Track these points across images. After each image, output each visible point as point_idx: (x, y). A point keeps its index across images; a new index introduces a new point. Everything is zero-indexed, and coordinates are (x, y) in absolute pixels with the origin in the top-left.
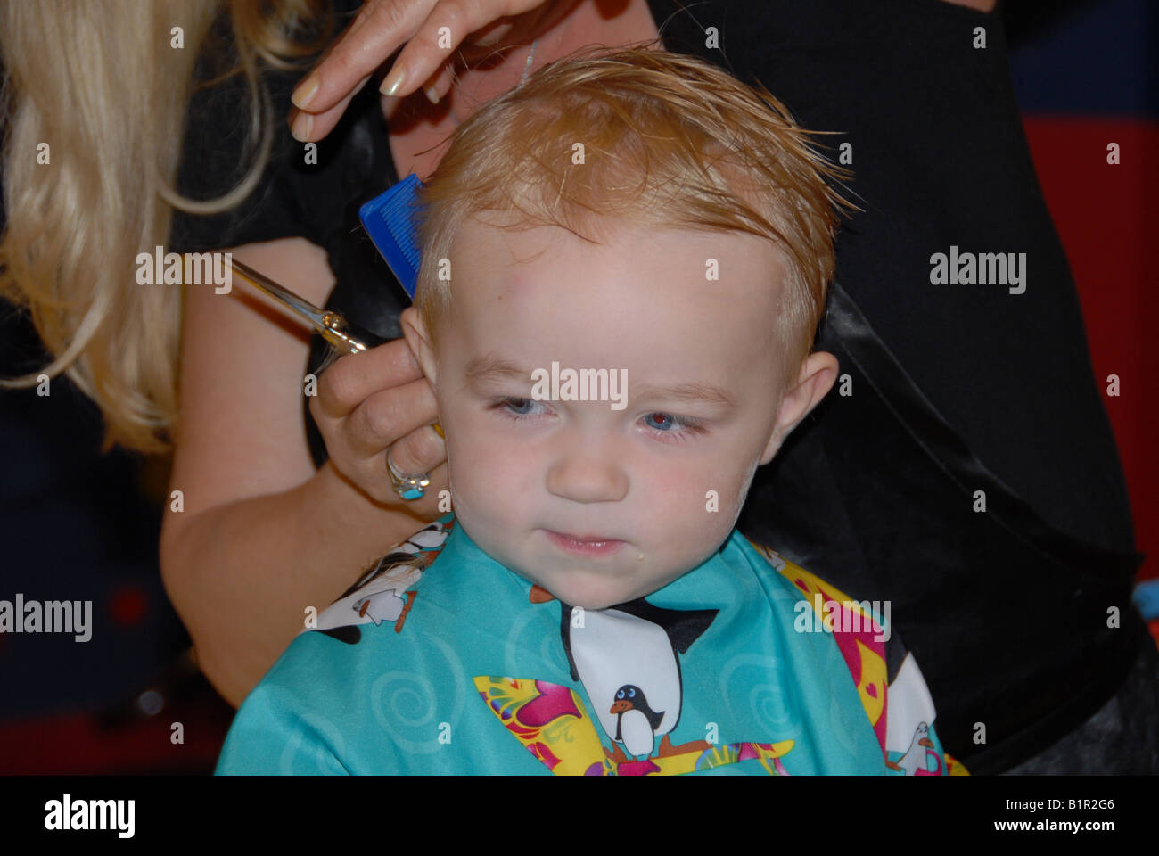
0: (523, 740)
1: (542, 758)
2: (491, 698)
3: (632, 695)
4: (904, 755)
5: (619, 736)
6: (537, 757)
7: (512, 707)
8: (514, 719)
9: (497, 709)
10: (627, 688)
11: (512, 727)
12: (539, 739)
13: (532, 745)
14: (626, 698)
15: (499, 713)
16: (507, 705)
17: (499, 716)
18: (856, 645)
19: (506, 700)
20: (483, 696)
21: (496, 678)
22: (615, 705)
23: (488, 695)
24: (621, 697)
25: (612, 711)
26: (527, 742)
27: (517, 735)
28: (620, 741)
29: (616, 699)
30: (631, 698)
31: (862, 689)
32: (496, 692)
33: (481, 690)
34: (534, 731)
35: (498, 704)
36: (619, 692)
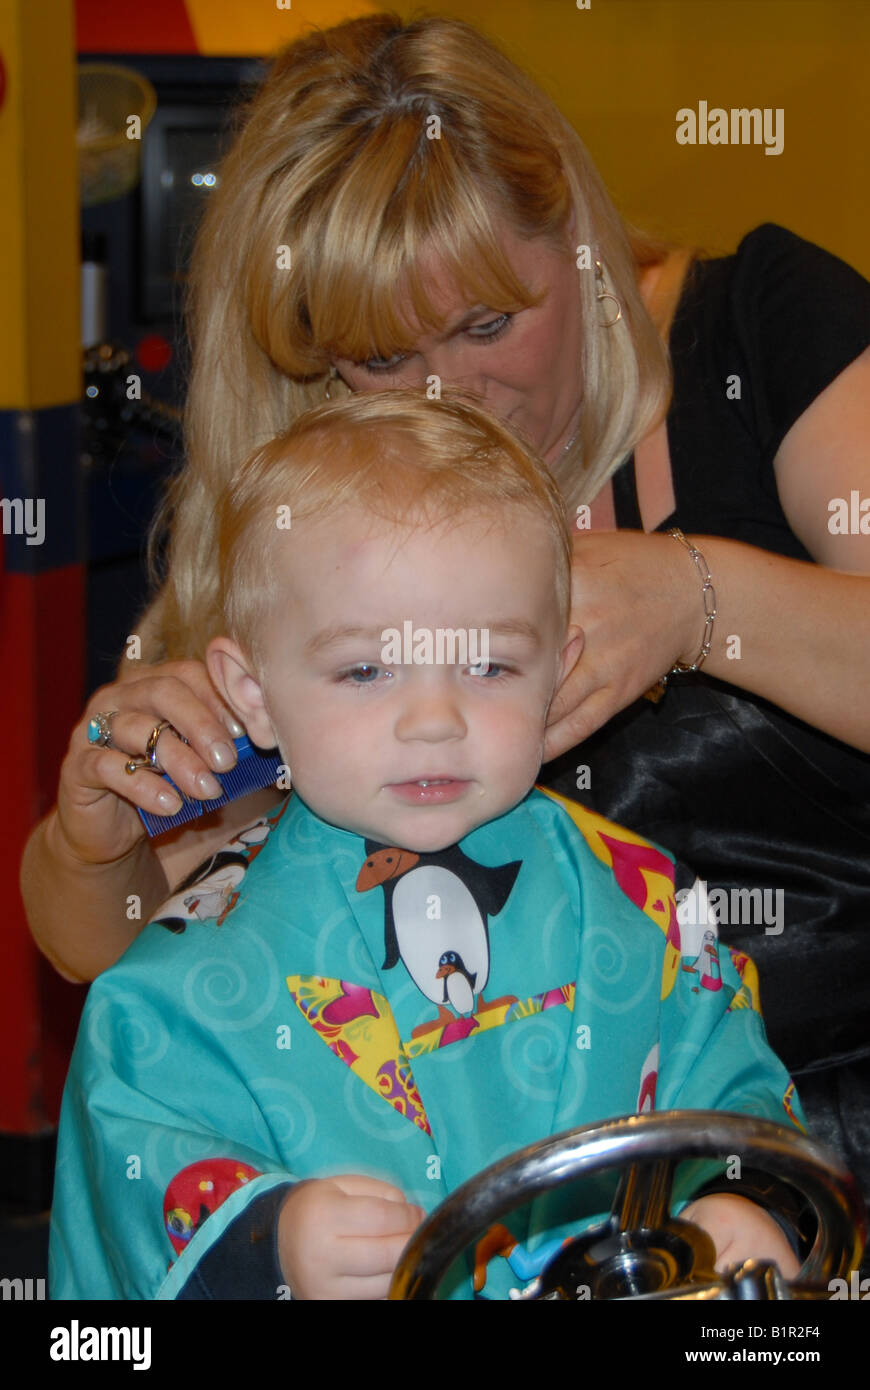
0: (326, 1039)
1: (342, 1056)
2: (300, 999)
3: (453, 960)
4: (697, 958)
5: (446, 997)
6: (337, 1054)
7: (319, 1006)
8: (320, 1018)
9: (305, 1009)
10: (448, 955)
11: (318, 1026)
12: (342, 1036)
13: (334, 1044)
14: (449, 963)
15: (306, 1012)
16: (316, 1003)
17: (307, 1016)
18: (640, 873)
19: (313, 1000)
20: (293, 996)
21: (306, 977)
22: (440, 970)
23: (298, 995)
24: (444, 962)
25: (438, 977)
26: (329, 1041)
27: (321, 1034)
28: (448, 1002)
29: (441, 965)
30: (452, 963)
31: (648, 908)
32: (305, 991)
33: (291, 990)
34: (336, 1029)
35: (306, 1004)
36: (442, 958)
